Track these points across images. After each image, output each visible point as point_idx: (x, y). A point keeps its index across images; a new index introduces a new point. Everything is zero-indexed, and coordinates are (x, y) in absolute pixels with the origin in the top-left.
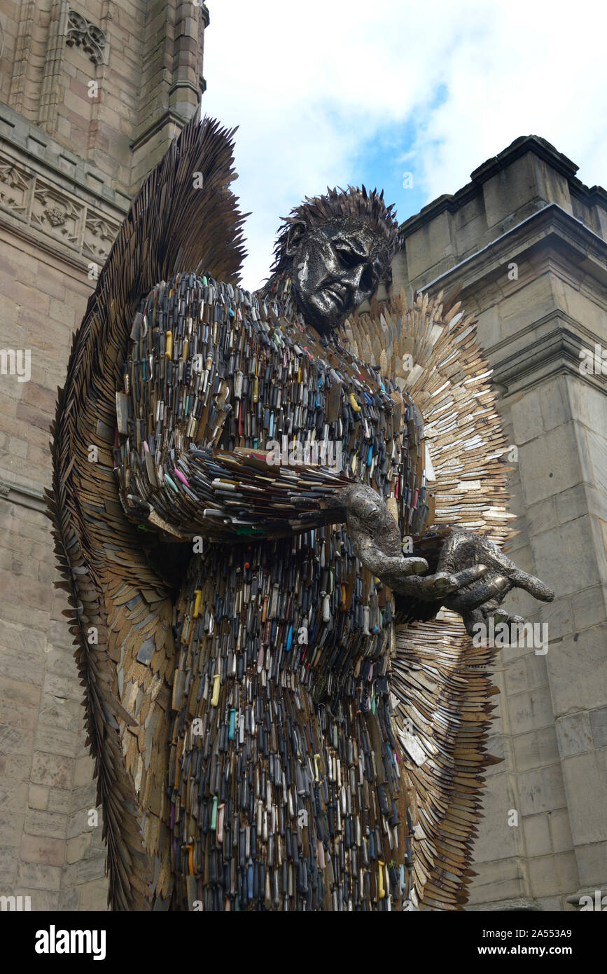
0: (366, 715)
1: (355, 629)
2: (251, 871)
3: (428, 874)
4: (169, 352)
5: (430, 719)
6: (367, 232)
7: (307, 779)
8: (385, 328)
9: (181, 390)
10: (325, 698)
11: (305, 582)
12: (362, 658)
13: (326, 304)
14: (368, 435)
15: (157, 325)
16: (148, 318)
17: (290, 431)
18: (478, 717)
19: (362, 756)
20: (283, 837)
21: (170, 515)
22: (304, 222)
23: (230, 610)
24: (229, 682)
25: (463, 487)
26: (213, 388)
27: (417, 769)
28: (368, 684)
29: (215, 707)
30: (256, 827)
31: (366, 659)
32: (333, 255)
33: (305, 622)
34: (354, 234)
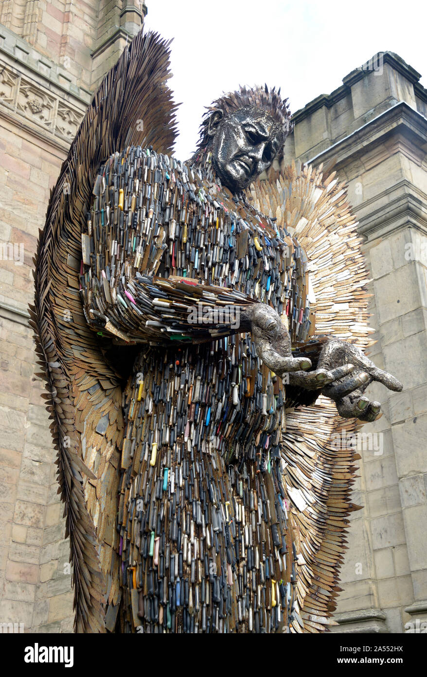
0: (264, 473)
1: (257, 410)
2: (178, 586)
4: (121, 205)
5: (310, 477)
6: (268, 118)
7: (221, 519)
8: (280, 190)
9: (130, 232)
10: (234, 461)
11: (220, 375)
12: (261, 432)
14: (267, 268)
15: (113, 184)
16: (106, 179)
19: (260, 503)
20: (202, 562)
21: (121, 325)
22: (221, 110)
23: (165, 395)
24: (164, 448)
25: (336, 308)
26: (154, 231)
27: (300, 514)
28: (265, 451)
29: (153, 467)
30: (182, 554)
31: (264, 432)
32: (243, 135)
33: (220, 405)
34: (259, 120)
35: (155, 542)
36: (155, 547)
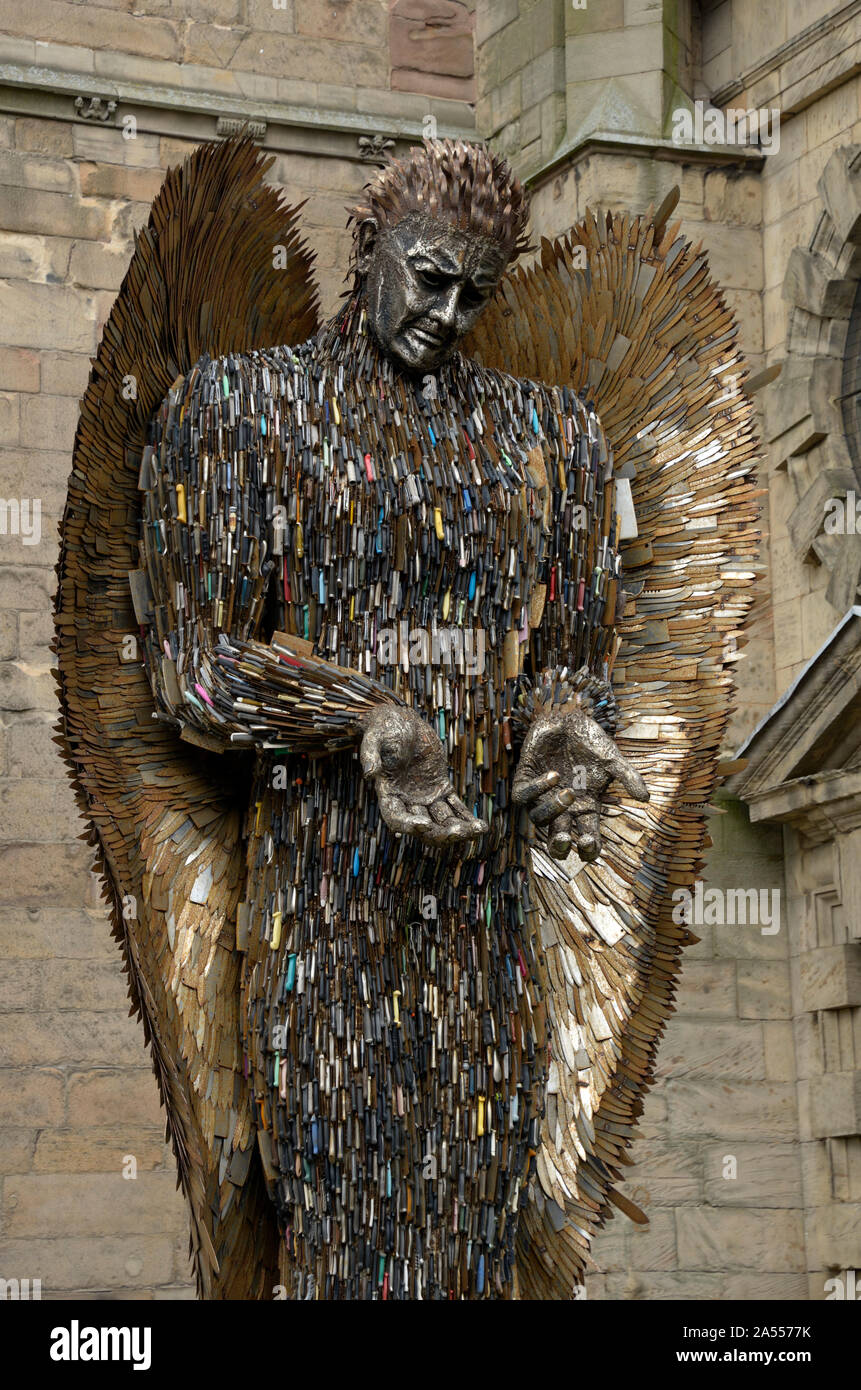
0: (475, 927)
2: (314, 1127)
3: (609, 1082)
4: (182, 516)
5: (631, 881)
6: (456, 236)
7: (380, 1023)
8: (566, 281)
9: (200, 567)
12: (461, 863)
13: (412, 351)
14: (463, 563)
15: (167, 472)
16: (158, 456)
17: (344, 595)
18: (685, 879)
19: (466, 979)
20: (348, 1090)
22: (373, 221)
23: (288, 833)
24: (289, 920)
26: (241, 554)
27: (608, 950)
28: (477, 889)
29: (274, 952)
30: (318, 1083)
31: (469, 861)
32: (411, 280)
33: (373, 841)
34: (437, 244)
35: (281, 1066)
36: (280, 1073)
